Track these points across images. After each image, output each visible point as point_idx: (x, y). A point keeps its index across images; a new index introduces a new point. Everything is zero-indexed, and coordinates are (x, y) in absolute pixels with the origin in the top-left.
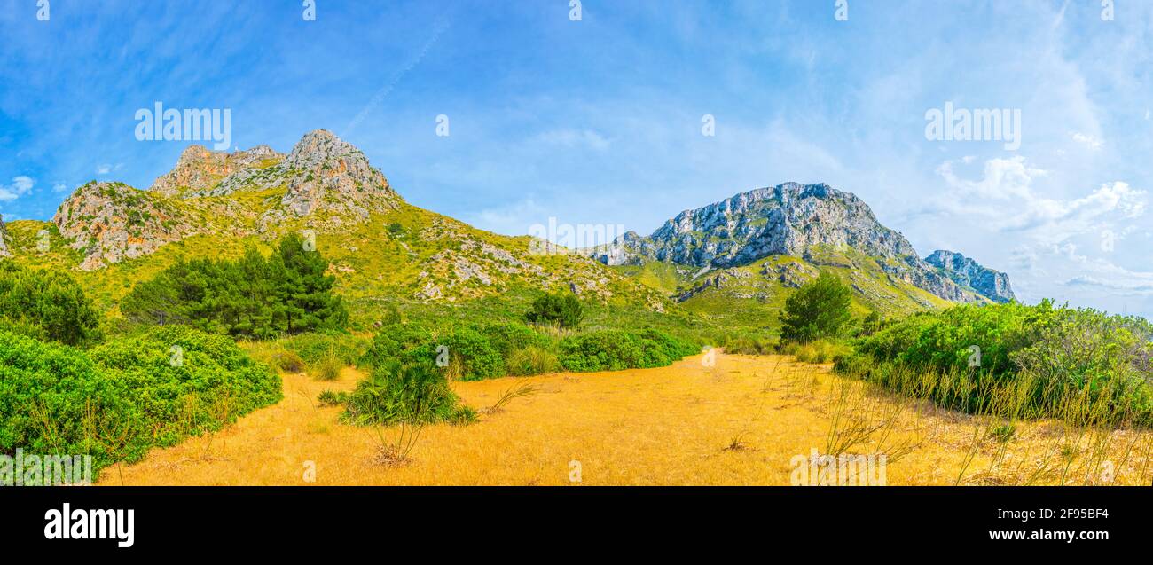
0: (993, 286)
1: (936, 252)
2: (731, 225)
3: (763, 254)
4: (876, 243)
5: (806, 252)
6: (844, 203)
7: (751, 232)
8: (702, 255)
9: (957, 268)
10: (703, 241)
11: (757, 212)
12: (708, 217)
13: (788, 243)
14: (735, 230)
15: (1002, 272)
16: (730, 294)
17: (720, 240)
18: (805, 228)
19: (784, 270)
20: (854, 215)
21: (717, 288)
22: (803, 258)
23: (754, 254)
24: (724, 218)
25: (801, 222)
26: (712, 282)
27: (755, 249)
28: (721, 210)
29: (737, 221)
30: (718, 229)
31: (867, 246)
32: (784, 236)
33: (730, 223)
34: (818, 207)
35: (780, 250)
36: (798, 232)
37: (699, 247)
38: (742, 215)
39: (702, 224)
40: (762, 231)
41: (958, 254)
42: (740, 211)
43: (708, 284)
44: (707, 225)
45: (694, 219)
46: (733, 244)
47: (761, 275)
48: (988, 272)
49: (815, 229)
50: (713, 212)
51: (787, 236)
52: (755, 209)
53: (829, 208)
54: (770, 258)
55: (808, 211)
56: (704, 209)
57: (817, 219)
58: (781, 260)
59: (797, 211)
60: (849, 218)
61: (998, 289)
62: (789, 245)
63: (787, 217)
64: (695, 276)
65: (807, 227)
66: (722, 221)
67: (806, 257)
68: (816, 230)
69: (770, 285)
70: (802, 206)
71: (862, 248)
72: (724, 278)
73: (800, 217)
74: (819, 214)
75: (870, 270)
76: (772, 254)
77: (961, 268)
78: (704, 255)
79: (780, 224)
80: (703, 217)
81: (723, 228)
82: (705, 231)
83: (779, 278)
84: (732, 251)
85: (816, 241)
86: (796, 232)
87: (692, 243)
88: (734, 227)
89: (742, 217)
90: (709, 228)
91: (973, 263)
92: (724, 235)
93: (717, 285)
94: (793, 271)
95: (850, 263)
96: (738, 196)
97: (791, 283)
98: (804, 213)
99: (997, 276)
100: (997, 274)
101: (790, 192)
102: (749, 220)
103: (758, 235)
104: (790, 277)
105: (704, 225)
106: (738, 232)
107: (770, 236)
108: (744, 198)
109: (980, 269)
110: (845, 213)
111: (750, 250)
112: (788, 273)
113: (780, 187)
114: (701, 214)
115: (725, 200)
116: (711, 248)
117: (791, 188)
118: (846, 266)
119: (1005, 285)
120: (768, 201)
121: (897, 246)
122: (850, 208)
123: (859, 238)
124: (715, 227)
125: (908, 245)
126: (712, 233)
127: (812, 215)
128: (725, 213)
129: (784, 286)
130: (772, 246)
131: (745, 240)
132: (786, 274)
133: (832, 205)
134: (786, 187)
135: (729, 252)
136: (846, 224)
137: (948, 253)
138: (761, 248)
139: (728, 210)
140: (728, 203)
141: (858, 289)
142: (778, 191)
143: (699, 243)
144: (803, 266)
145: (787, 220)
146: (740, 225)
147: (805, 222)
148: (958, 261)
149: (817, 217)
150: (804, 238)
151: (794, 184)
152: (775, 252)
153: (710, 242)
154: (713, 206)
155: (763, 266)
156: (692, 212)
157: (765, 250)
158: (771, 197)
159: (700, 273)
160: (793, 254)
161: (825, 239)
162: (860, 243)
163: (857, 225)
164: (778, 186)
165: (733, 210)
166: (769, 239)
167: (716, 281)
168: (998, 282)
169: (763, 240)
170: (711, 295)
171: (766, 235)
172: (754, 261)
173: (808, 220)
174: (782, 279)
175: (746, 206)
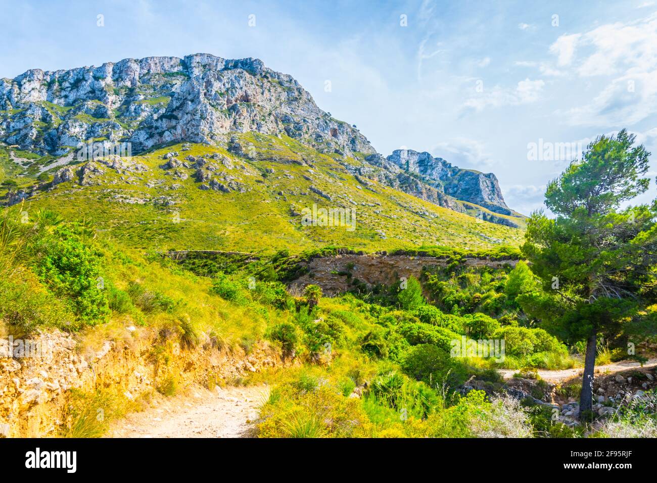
0: (478, 191)
1: (395, 152)
2: (113, 102)
3: (163, 143)
4: (328, 136)
5: (232, 142)
6: (281, 83)
7: (144, 114)
8: (59, 138)
9: (424, 171)
10: (64, 118)
11: (154, 87)
12: (76, 85)
13: (204, 127)
14: (119, 109)
15: (487, 172)
16: (105, 196)
17: (93, 120)
18: (229, 110)
19: (200, 163)
20: (296, 99)
21: (80, 184)
22: (229, 150)
23: (150, 143)
24: (102, 90)
25: (223, 101)
26: (71, 174)
27: (151, 136)
28: (96, 78)
29: (122, 97)
30: (91, 104)
31: (316, 140)
32: (198, 117)
33: (111, 98)
34: (248, 85)
35: (192, 137)
36: (218, 114)
37: (55, 126)
38: (131, 90)
39: (63, 93)
40: (162, 111)
41: (424, 153)
42: (128, 84)
43: (63, 178)
44: (72, 96)
45: (50, 85)
46: (114, 127)
47: (161, 170)
48: (467, 173)
49: (244, 111)
50: (84, 79)
51: (202, 117)
52: (152, 83)
53: (262, 87)
54: (176, 148)
55: (233, 87)
56: (68, 73)
57: (246, 99)
58: (195, 151)
59: (217, 86)
60: (290, 102)
61: (485, 194)
62: (207, 131)
63: (202, 92)
64: (43, 169)
65: (233, 109)
66: (97, 94)
67: (234, 148)
68: (245, 114)
69: (177, 185)
70: (225, 80)
71: (309, 142)
72: (95, 170)
73: (221, 94)
74: (249, 92)
75: (330, 170)
76: (179, 142)
77: (429, 171)
78: (64, 138)
79: (192, 101)
80: (66, 84)
81: (99, 103)
82: (68, 105)
83: (192, 176)
84: (112, 136)
85: (246, 128)
86: (217, 114)
87: (44, 120)
88: (118, 105)
89: (131, 92)
90: (75, 101)
91: (445, 164)
92: (100, 114)
93: (81, 179)
94: (214, 164)
95: (299, 159)
96: (125, 62)
97: (212, 183)
98: (228, 90)
99: (482, 179)
100: (482, 176)
101: (204, 66)
102: (142, 97)
103: (155, 116)
104: (210, 174)
105: (66, 97)
106: (122, 112)
107: (176, 118)
108: (135, 66)
109: (455, 171)
110: (284, 96)
111: (142, 136)
112: (207, 169)
113: (190, 58)
114: (62, 80)
115: (104, 65)
116: (77, 130)
117: (206, 61)
118: (294, 162)
119: (494, 189)
120: (172, 75)
121: (353, 141)
122: (289, 90)
123: (304, 129)
124: (84, 100)
125: (366, 142)
126: (79, 109)
127: (239, 93)
128: (102, 83)
129: (202, 188)
130: (179, 131)
131: (135, 124)
132: (203, 170)
133: (267, 85)
134: (198, 59)
135: (108, 137)
136: (285, 110)
137: (411, 153)
138: (161, 134)
139: (109, 80)
140: (110, 69)
141: (320, 194)
142: (186, 64)
143: (56, 121)
144: (231, 161)
145: (202, 97)
146: (127, 103)
147: (229, 101)
148: (425, 162)
149: (247, 96)
150: (228, 123)
151: (209, 56)
152: (183, 140)
153: (76, 121)
154: (84, 71)
155: (165, 158)
156: (46, 74)
157: (167, 137)
158: (176, 70)
159: (54, 165)
160: (212, 143)
161: (259, 126)
162: (306, 136)
163: (299, 112)
164: (188, 57)
165: (116, 80)
166: (174, 123)
167: (80, 174)
168: (484, 185)
169: (164, 124)
170: (66, 195)
171: (170, 115)
172: (150, 151)
173: (233, 99)
174: (198, 177)
175: (137, 78)
